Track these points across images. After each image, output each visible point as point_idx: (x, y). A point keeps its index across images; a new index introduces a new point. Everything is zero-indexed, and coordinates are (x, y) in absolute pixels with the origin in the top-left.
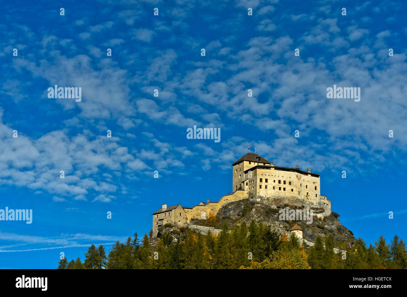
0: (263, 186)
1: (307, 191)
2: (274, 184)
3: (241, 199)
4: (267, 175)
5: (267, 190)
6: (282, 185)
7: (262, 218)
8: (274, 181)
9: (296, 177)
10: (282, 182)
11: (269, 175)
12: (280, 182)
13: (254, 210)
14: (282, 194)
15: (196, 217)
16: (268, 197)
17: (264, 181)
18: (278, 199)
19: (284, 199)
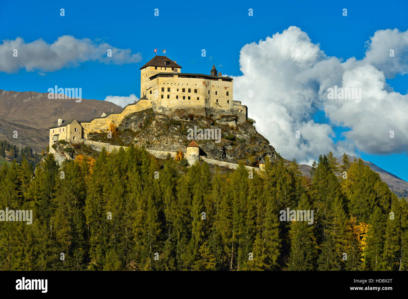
0: (165, 97)
1: (216, 97)
2: (177, 93)
3: (145, 109)
4: (170, 83)
5: (170, 100)
6: (186, 94)
7: (161, 131)
8: (178, 90)
9: (202, 84)
10: (187, 90)
11: (172, 84)
12: (184, 90)
13: (154, 122)
14: (186, 104)
15: (94, 131)
16: (171, 107)
17: (166, 90)
18: (182, 109)
19: (189, 109)
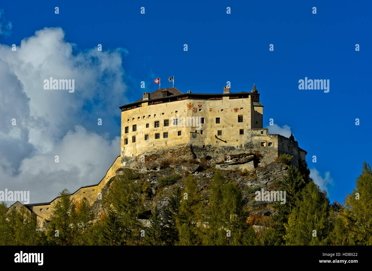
0: (130, 139)
1: (218, 127)
2: (147, 131)
5: (135, 145)
8: (147, 126)
9: (186, 108)
10: (162, 123)
11: (139, 118)
12: (157, 124)
14: (161, 144)
16: (137, 155)
17: (130, 129)
18: (153, 155)
19: (164, 153)
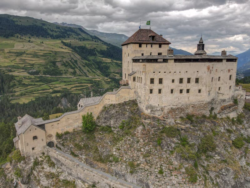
0: (156, 91)
1: (219, 84)
2: (173, 86)
4: (162, 71)
7: (151, 146)
8: (173, 81)
9: (206, 70)
10: (185, 80)
11: (165, 72)
12: (181, 81)
13: (140, 128)
14: (184, 100)
15: (65, 130)
16: (163, 106)
17: (156, 81)
18: (178, 108)
19: (187, 107)
